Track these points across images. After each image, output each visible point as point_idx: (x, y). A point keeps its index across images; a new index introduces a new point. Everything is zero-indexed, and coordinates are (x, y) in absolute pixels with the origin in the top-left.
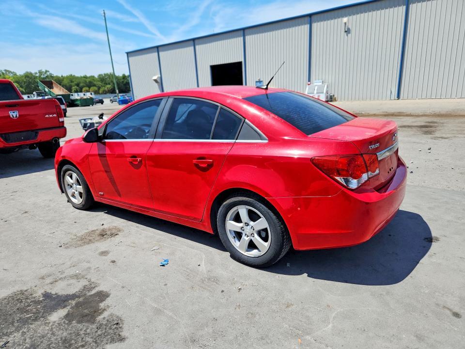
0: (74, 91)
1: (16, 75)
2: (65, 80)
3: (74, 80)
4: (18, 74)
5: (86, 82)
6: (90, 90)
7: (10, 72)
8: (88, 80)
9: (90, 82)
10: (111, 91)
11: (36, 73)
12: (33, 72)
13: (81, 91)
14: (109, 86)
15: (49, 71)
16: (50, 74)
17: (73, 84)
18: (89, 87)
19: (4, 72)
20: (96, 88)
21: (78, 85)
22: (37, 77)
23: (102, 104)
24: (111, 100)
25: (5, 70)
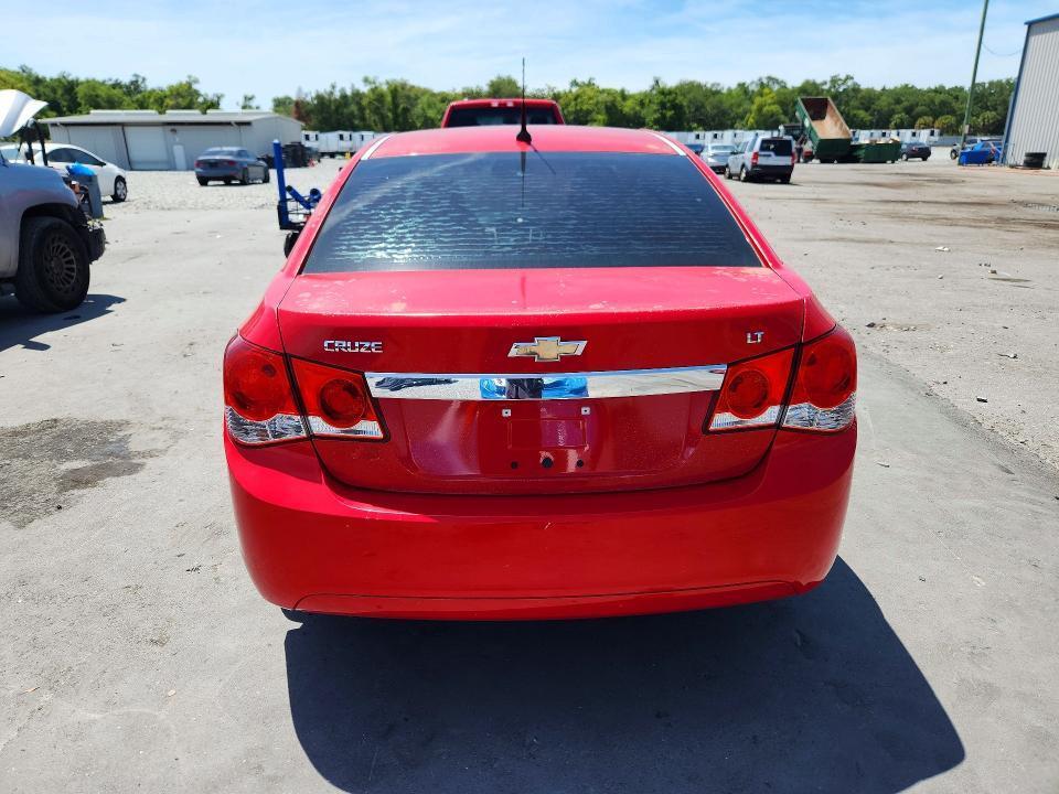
0: (896, 124)
1: (785, 87)
2: (884, 98)
3: (903, 99)
4: (789, 86)
5: (933, 102)
6: (936, 124)
7: (775, 81)
8: (938, 99)
9: (943, 104)
10: (991, 128)
11: (825, 83)
12: (819, 81)
13: (911, 126)
14: (990, 114)
15: (852, 78)
16: (855, 84)
17: (898, 107)
18: (936, 117)
19: (765, 81)
20: (951, 119)
21: (909, 110)
22: (823, 90)
23: (925, 159)
24: (954, 151)
25: (770, 78)
